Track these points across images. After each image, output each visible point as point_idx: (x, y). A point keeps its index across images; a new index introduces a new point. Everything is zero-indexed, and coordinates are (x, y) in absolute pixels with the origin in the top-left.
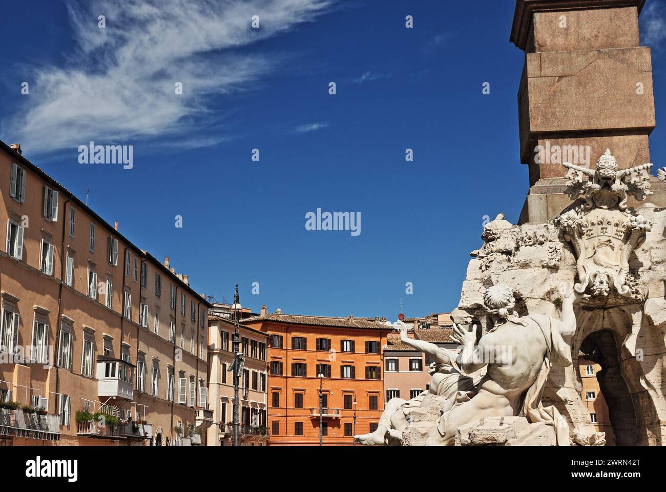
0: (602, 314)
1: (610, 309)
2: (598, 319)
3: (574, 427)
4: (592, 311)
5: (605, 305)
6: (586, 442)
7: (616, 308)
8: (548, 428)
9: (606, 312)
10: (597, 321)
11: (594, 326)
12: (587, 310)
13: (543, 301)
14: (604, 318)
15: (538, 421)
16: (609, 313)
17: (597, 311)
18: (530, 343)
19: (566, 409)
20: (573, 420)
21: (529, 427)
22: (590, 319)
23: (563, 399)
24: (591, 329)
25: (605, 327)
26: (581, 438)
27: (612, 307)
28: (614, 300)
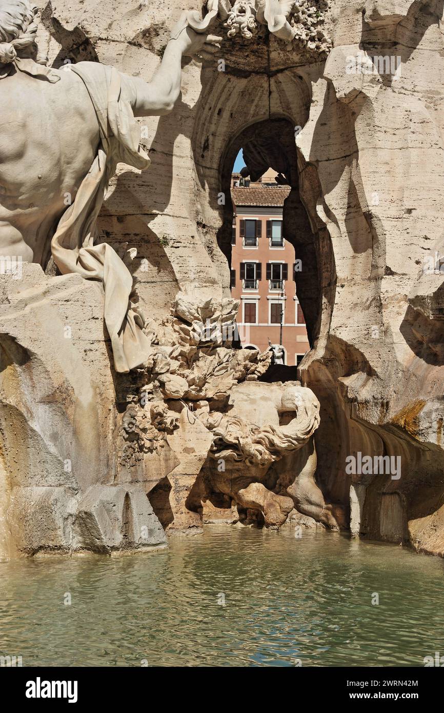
0: (266, 85)
1: (279, 75)
2: (259, 94)
3: (180, 289)
4: (246, 77)
5: (269, 66)
6: (196, 315)
7: (287, 72)
8: (87, 286)
9: (272, 80)
10: (257, 98)
11: (253, 108)
12: (234, 75)
13: (134, 48)
14: (270, 93)
15: (69, 271)
16: (278, 83)
17: (255, 78)
18: (60, 117)
19: (165, 255)
20: (178, 276)
21: (44, 283)
22: (243, 94)
23: (160, 237)
24: (246, 114)
25: (273, 110)
26: (184, 309)
27: (281, 71)
28: (282, 55)
